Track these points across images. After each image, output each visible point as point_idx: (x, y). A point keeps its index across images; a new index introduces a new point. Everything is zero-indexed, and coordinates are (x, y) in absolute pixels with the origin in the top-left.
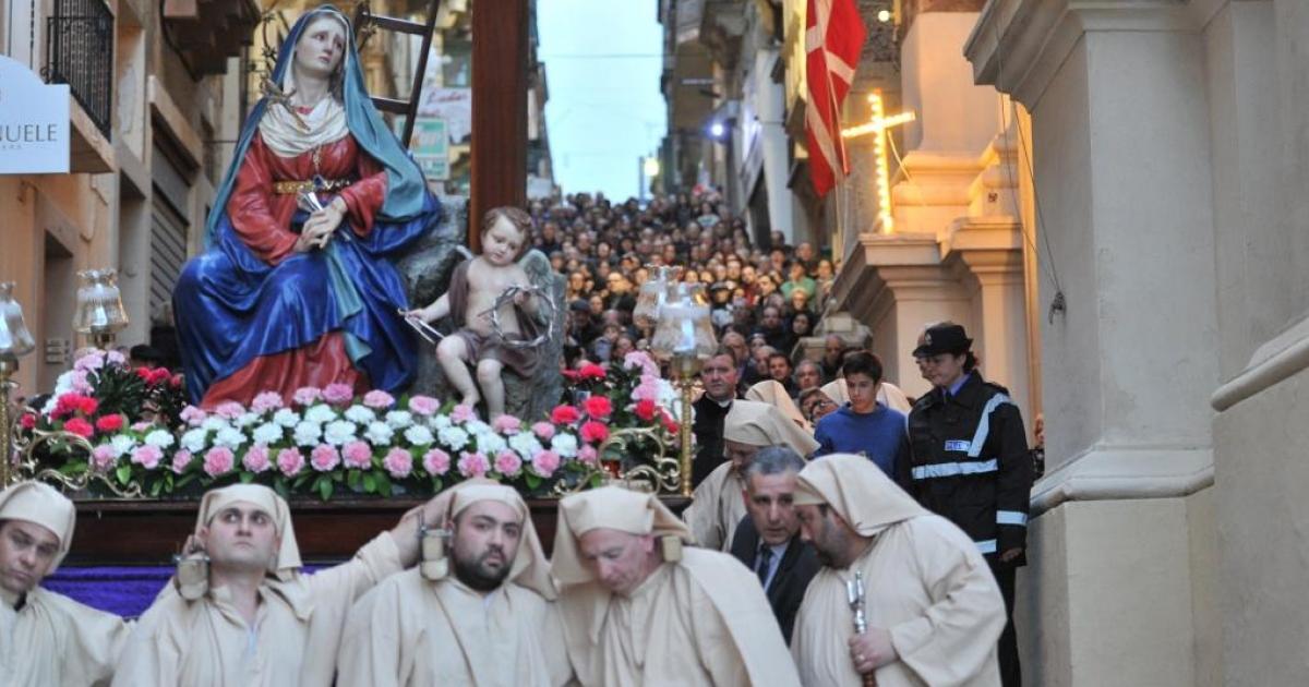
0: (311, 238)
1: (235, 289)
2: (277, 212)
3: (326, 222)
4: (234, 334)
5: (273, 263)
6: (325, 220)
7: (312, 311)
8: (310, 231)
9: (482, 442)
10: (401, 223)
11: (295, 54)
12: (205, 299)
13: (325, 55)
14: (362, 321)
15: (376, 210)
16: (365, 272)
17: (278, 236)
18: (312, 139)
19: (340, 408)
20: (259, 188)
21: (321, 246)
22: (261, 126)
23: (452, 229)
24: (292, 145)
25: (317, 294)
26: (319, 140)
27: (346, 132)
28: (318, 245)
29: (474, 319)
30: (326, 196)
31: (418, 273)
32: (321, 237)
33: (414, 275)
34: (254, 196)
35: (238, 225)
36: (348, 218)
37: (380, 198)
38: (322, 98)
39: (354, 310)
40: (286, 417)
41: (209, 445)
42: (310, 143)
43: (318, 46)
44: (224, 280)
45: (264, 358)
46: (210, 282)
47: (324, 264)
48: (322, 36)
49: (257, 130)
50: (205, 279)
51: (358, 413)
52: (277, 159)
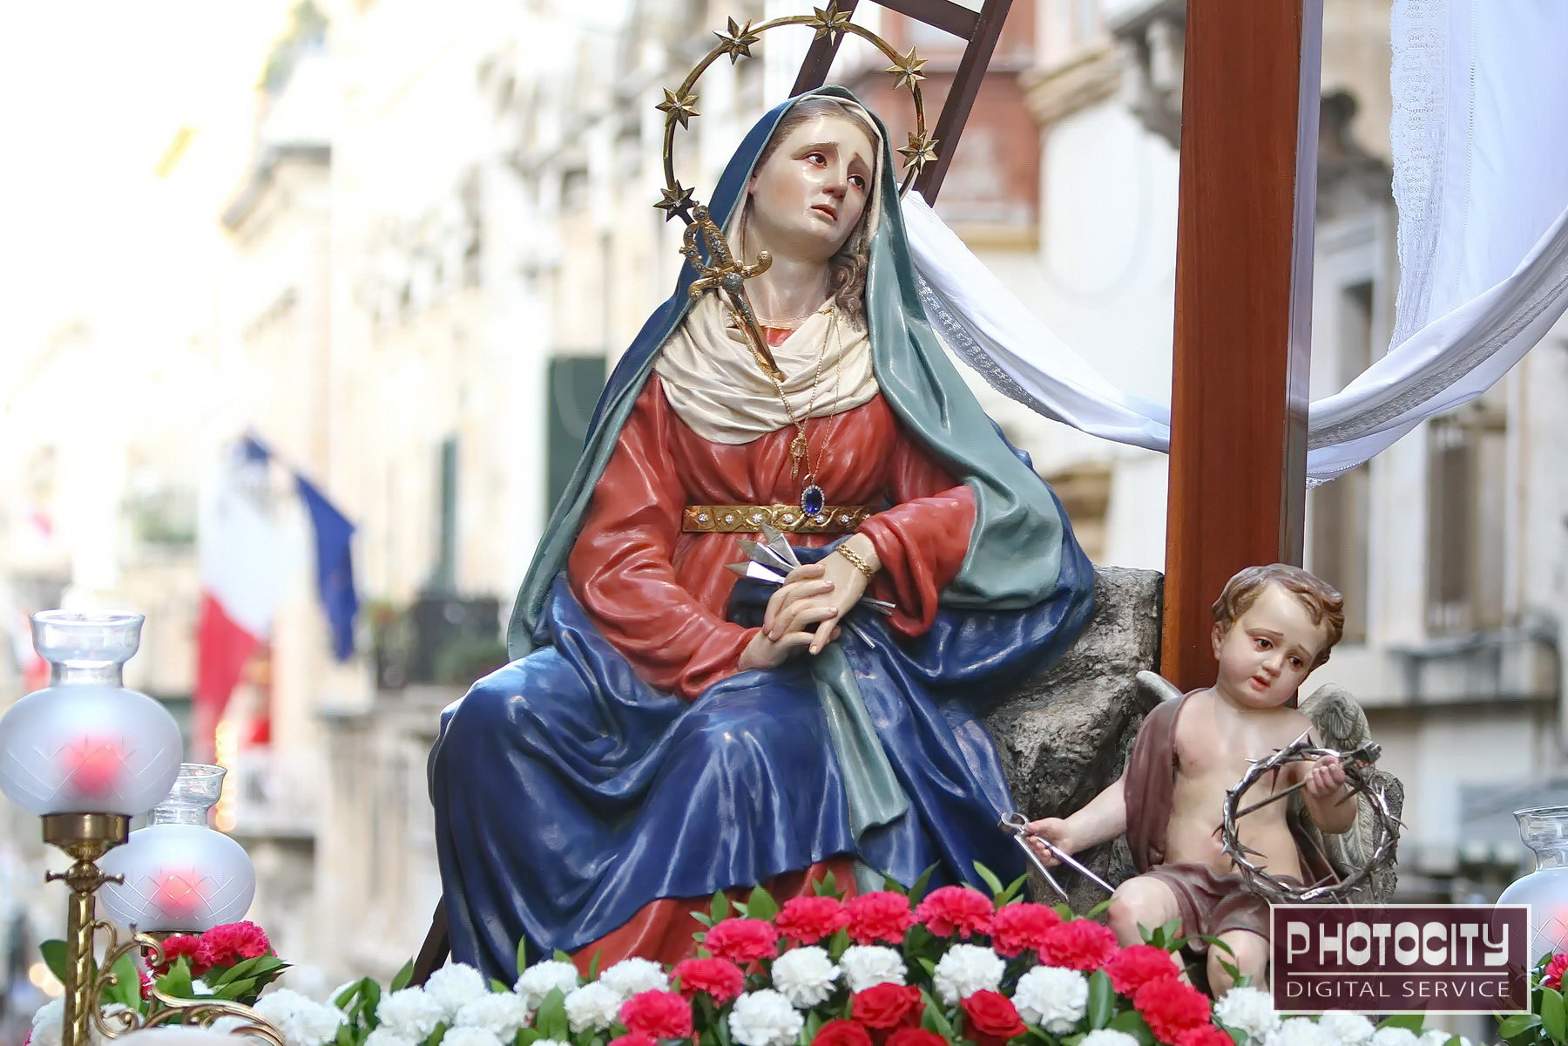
0: (786, 629)
1: (594, 747)
2: (693, 578)
3: (829, 590)
4: (589, 858)
5: (694, 690)
7: (790, 801)
8: (785, 613)
11: (750, 197)
12: (519, 765)
13: (827, 200)
14: (901, 838)
15: (947, 572)
16: (913, 726)
17: (701, 628)
18: (793, 399)
20: (651, 517)
21: (814, 650)
22: (661, 367)
23: (1122, 639)
24: (737, 412)
25: (804, 761)
26: (802, 402)
27: (871, 388)
28: (807, 646)
29: (1195, 838)
31: (1037, 741)
32: (812, 627)
33: (1027, 745)
34: (636, 535)
35: (599, 602)
37: (954, 545)
38: (811, 310)
39: (885, 816)
42: (787, 409)
43: (810, 177)
44: (568, 722)
45: (670, 904)
46: (537, 724)
47: (815, 701)
48: (822, 155)
49: (652, 375)
50: (526, 715)
52: (700, 446)
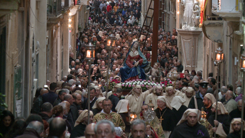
0: (135, 65)
2: (131, 63)
4: (127, 75)
5: (131, 68)
6: (137, 63)
7: (136, 73)
9: (155, 85)
10: (144, 64)
11: (133, 46)
12: (124, 71)
13: (136, 46)
15: (142, 62)
16: (141, 69)
17: (131, 65)
19: (141, 81)
22: (129, 53)
23: (149, 65)
24: (133, 56)
25: (136, 71)
27: (138, 54)
29: (152, 74)
30: (137, 61)
31: (146, 69)
34: (129, 61)
35: (127, 64)
36: (139, 63)
38: (136, 51)
39: (140, 73)
40: (136, 82)
41: (128, 84)
42: (135, 55)
44: (126, 69)
45: (131, 77)
47: (137, 68)
48: (136, 44)
50: (124, 69)
51: (143, 82)
52: (131, 57)
